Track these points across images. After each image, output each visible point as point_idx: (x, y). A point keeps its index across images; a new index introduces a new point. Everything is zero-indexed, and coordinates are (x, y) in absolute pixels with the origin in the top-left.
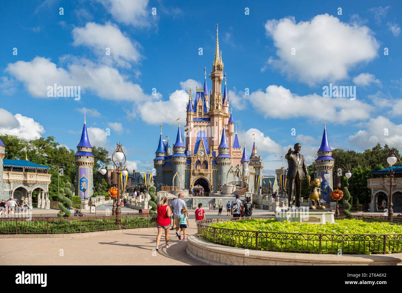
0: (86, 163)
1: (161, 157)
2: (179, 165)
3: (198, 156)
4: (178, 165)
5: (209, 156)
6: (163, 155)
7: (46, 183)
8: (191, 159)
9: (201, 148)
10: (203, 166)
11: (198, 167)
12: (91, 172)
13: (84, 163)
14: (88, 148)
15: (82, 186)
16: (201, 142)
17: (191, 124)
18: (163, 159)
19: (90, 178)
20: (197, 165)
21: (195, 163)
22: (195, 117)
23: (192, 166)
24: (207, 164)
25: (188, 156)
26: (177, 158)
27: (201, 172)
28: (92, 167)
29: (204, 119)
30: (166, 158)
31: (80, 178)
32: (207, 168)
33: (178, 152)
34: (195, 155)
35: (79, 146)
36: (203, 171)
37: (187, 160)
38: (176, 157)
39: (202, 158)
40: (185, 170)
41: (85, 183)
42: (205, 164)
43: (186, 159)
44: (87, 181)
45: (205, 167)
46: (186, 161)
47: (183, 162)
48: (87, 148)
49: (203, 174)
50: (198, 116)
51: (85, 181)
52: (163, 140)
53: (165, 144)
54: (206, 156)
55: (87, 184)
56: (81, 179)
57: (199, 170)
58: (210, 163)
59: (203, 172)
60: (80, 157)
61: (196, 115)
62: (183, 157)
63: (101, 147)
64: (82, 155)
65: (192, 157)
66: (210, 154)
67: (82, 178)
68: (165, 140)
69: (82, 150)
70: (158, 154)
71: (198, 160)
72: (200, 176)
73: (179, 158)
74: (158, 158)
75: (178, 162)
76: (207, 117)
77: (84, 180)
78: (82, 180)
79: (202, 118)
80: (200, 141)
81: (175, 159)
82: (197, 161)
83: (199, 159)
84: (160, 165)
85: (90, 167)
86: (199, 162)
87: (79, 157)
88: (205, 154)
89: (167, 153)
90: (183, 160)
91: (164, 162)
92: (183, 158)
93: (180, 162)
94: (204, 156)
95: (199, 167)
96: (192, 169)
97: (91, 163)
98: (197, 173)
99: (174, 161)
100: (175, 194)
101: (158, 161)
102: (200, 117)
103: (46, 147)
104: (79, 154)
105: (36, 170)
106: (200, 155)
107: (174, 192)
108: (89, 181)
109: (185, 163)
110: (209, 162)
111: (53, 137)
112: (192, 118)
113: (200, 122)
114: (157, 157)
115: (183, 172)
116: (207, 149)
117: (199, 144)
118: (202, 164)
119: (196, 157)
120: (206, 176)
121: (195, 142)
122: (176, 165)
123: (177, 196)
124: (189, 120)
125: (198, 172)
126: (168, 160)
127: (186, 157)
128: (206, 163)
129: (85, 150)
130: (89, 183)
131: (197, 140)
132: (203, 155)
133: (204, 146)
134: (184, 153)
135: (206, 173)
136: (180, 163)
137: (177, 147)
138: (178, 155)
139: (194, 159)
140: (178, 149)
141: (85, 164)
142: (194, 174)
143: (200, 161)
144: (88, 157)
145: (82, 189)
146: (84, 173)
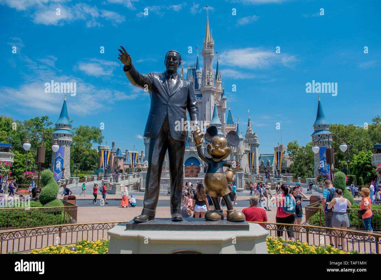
0: (63, 141)
13: (60, 141)
14: (67, 126)
15: (57, 166)
19: (67, 158)
44: (62, 161)
48: (65, 125)
55: (63, 165)
56: (57, 158)
60: (57, 135)
77: (59, 159)
85: (68, 145)
97: (68, 142)
108: (65, 161)
130: (65, 163)
141: (62, 143)
144: (65, 135)
145: (56, 169)
146: (60, 153)
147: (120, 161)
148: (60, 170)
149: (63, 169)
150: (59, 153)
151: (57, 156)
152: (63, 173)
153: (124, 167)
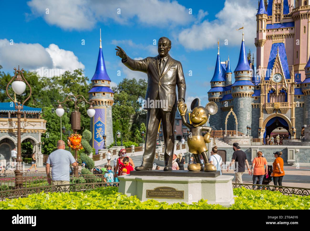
0: (102, 102)
1: (218, 88)
2: (243, 98)
3: (271, 83)
4: (240, 99)
5: (289, 81)
6: (221, 85)
7: (38, 131)
8: (260, 88)
9: (277, 69)
10: (280, 98)
11: (271, 100)
12: (108, 114)
13: (99, 102)
14: (105, 82)
15: (98, 134)
16: (277, 60)
17: (263, 33)
18: (221, 90)
19: (108, 122)
20: (270, 97)
21: (267, 94)
22: (269, 22)
23: (262, 99)
24: (287, 94)
25: (256, 84)
26: (239, 88)
27: (276, 107)
28: (110, 107)
29: (285, 24)
30: (225, 88)
31: (95, 122)
32: (286, 100)
33: (240, 79)
34: (266, 81)
35: (94, 79)
36: (279, 105)
37: (255, 90)
38: (238, 86)
39: (278, 86)
40: (252, 105)
41: (101, 129)
42: (284, 94)
43: (252, 88)
44: (103, 127)
45: (283, 99)
46: (253, 92)
47: (247, 94)
48: (103, 81)
49: (279, 110)
50: (274, 21)
51: (101, 127)
52: (222, 63)
53: (225, 68)
54: (285, 83)
55: (104, 131)
56: (96, 124)
57: (273, 105)
58: (291, 92)
59: (280, 107)
60: (95, 94)
61: (271, 20)
62: (247, 85)
63: (143, 79)
64: (97, 91)
65: (262, 84)
66: (290, 78)
67: (98, 123)
68: (224, 63)
69: (96, 85)
70: (214, 83)
71: (272, 89)
72: (275, 113)
73: (242, 87)
74: (214, 90)
75: (240, 94)
76: (289, 20)
77: (99, 125)
78: (98, 125)
79: (280, 23)
80: (275, 58)
81: (236, 90)
82: (269, 91)
83: (273, 87)
84: (217, 99)
85: (108, 107)
86: (272, 93)
87: (93, 95)
88: (282, 79)
89: (227, 82)
90: (248, 90)
91: (223, 96)
92: (248, 87)
93: (243, 94)
94: (281, 82)
95: (274, 99)
96: (262, 104)
97: (108, 102)
98: (270, 109)
99: (234, 93)
100: (227, 142)
101: (213, 93)
102: (278, 22)
103: (72, 84)
104: (93, 90)
105: (25, 115)
106: (274, 81)
107: (227, 139)
108: (106, 126)
109: (252, 95)
110: (289, 91)
111: (81, 70)
112: (264, 24)
113: (278, 30)
114: (212, 88)
115: (248, 109)
116: (286, 71)
117: (274, 64)
118: (278, 94)
119: (268, 85)
120: (285, 113)
121: (268, 61)
122: (238, 97)
123: (231, 145)
124: (260, 29)
125: (272, 108)
126: (228, 92)
127: (253, 86)
128: (284, 92)
129: (100, 83)
130: (106, 129)
131: (270, 59)
132: (279, 80)
133: (280, 67)
134: (250, 79)
135: (284, 109)
136: (243, 96)
137: (239, 71)
138: (241, 83)
139: (265, 88)
140: (241, 75)
141: (101, 104)
142: (265, 111)
143: (274, 91)
144: (104, 94)
145: (97, 137)
146: (100, 116)
147: (177, 124)
148: (101, 138)
149: (104, 137)
150: (98, 118)
151: (96, 121)
152: (105, 141)
153: (183, 132)
